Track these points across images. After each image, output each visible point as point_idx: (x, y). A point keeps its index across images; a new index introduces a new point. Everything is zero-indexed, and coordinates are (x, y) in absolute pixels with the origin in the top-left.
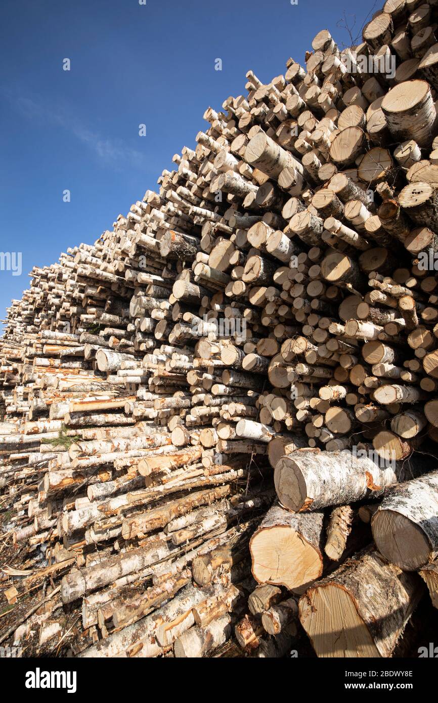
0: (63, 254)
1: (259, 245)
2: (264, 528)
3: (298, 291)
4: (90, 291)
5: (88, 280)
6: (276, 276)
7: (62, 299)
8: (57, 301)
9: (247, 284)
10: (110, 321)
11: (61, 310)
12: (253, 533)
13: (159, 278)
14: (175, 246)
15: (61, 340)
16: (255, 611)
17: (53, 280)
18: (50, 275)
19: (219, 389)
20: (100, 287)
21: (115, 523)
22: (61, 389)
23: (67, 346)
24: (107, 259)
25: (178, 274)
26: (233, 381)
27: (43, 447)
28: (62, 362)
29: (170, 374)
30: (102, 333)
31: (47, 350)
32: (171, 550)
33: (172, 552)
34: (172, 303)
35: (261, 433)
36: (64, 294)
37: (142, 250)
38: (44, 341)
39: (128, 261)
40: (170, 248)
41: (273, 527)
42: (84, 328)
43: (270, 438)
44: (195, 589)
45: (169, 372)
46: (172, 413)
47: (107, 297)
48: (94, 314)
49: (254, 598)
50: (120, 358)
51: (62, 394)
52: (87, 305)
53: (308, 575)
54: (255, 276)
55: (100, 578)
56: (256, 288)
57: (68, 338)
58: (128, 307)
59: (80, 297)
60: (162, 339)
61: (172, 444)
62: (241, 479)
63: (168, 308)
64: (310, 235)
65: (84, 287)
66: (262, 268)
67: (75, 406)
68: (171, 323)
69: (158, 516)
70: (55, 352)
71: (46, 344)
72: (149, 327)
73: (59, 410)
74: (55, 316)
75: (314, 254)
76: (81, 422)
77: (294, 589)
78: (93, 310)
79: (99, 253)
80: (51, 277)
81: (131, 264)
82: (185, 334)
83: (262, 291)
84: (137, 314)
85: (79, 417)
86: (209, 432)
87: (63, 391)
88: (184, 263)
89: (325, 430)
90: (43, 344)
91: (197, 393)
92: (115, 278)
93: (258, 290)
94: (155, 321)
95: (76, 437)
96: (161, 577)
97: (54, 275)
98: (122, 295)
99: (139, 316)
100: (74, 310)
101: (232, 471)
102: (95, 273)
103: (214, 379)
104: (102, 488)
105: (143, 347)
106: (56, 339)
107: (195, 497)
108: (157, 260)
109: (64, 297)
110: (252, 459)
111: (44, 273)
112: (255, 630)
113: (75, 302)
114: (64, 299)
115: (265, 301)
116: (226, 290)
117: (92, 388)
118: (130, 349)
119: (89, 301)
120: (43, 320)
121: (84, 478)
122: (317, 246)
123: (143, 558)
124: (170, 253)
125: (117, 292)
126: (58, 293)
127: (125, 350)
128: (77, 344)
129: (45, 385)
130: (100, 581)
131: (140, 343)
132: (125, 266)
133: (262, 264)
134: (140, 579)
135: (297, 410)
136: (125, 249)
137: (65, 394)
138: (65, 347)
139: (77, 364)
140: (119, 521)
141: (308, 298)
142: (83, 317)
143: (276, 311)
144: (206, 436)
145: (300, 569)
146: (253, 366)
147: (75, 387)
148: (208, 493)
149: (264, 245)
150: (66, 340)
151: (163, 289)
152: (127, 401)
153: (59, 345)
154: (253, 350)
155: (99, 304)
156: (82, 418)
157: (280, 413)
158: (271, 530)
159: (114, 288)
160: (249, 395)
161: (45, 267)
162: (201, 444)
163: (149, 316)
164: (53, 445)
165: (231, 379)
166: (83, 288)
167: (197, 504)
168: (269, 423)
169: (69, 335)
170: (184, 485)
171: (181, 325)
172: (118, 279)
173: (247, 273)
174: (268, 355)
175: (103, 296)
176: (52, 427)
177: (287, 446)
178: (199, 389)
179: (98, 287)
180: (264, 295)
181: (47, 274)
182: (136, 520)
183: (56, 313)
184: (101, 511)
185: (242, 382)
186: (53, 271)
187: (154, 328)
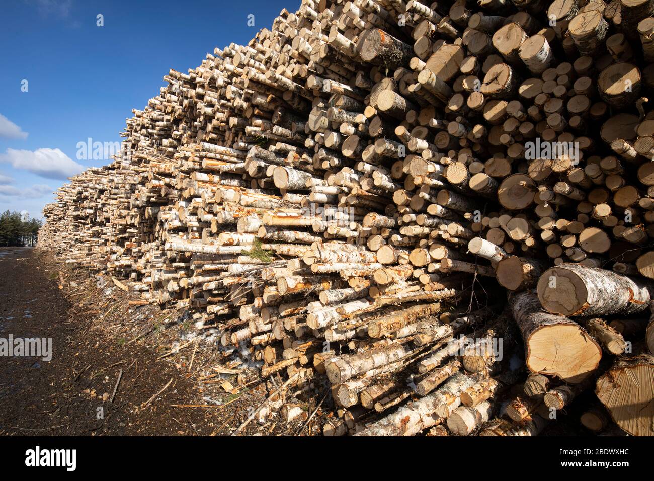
0: (209, 55)
1: (510, 51)
2: (545, 325)
3: (554, 107)
4: (260, 100)
5: (260, 86)
6: (523, 89)
7: (216, 109)
8: (209, 110)
9: (485, 95)
10: (282, 135)
11: (214, 122)
12: (533, 329)
13: (348, 88)
14: (384, 49)
15: (220, 154)
16: (532, 393)
17: (202, 86)
18: (198, 80)
19: (436, 209)
20: (271, 96)
21: (354, 325)
22: (243, 203)
23: (226, 161)
24: (273, 63)
25: (374, 83)
26: (451, 202)
27: (242, 259)
28: (221, 179)
29: (367, 193)
30: (272, 148)
31: (207, 164)
32: (407, 352)
33: (408, 353)
34: (369, 116)
35: (494, 252)
36: (217, 103)
37: (334, 53)
38: (203, 154)
39: (314, 66)
40: (378, 51)
41: (555, 325)
42: (245, 143)
43: (500, 258)
44: (465, 376)
45: (367, 191)
46: (375, 232)
47: (276, 107)
48: (259, 127)
49: (531, 383)
50: (300, 176)
51: (247, 209)
52: (253, 116)
53: (584, 367)
54: (499, 87)
55: (360, 367)
56: (494, 101)
57: (228, 153)
58: (307, 119)
59: (242, 106)
60: (352, 157)
61: (377, 262)
62: (452, 298)
63: (364, 122)
64: (590, 41)
65: (252, 94)
66: (510, 78)
67: (274, 219)
68: (365, 139)
69: (397, 321)
70: (215, 167)
71: (206, 157)
72: (336, 142)
73: (250, 224)
74: (204, 128)
75: (582, 64)
76: (275, 237)
77: (566, 378)
78: (259, 122)
79: (260, 56)
80: (198, 82)
81: (316, 70)
82: (388, 150)
83: (501, 105)
84: (320, 128)
85: (274, 232)
86: (422, 251)
87: (246, 206)
88: (387, 71)
89: (578, 249)
90: (201, 158)
91: (406, 213)
92: (292, 85)
93: (496, 104)
94: (343, 137)
95: (270, 252)
96: (428, 366)
97: (202, 80)
98: (295, 106)
99: (320, 131)
100: (234, 121)
101: (446, 289)
102: (275, 78)
103: (430, 198)
104: (334, 294)
105: (326, 165)
106: (215, 152)
107: (417, 309)
108: (346, 66)
109: (217, 106)
110: (475, 278)
111: (188, 77)
112: (528, 409)
113: (235, 112)
114: (218, 109)
115: (505, 116)
116: (450, 102)
117: (272, 205)
118: (310, 167)
119: (256, 111)
120: (184, 133)
121: (312, 285)
122: (588, 56)
123: (388, 355)
124: (376, 57)
125: (290, 103)
126: (211, 101)
127: (304, 167)
128: (235, 160)
129: (222, 199)
130: (360, 370)
131: (322, 160)
132: (309, 71)
133: (511, 73)
134: (383, 373)
135: (542, 230)
136: (303, 51)
137: (248, 209)
138: (224, 163)
139: (235, 182)
140: (358, 324)
141: (566, 114)
142: (249, 129)
143: (517, 128)
144: (419, 256)
145: (576, 361)
146: (483, 186)
147: (257, 202)
148: (426, 308)
149: (516, 52)
150: (226, 154)
151: (352, 100)
152: (315, 220)
153: (218, 159)
154: (482, 170)
155: (267, 115)
156: (276, 233)
157: (517, 234)
158: (553, 327)
159: (287, 97)
160: (466, 217)
161: (190, 70)
162: (410, 263)
163: (337, 131)
164: (251, 257)
165: (450, 200)
166: (248, 96)
167: (421, 315)
168: (500, 243)
169: (229, 149)
170: (414, 296)
171: (386, 141)
172: (296, 86)
173: (488, 84)
174: (498, 175)
175: (272, 107)
176: (244, 240)
177: (524, 265)
178: (408, 209)
179: (267, 96)
180: (505, 108)
181: (195, 79)
182: (382, 321)
183: (206, 124)
184: (339, 313)
185: (458, 204)
186: (200, 75)
187: (340, 145)
